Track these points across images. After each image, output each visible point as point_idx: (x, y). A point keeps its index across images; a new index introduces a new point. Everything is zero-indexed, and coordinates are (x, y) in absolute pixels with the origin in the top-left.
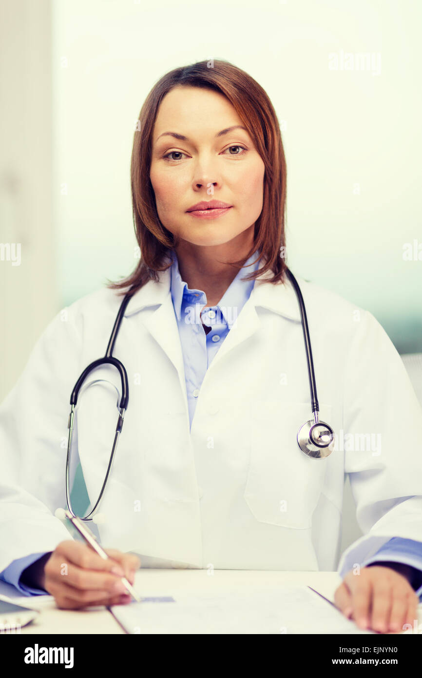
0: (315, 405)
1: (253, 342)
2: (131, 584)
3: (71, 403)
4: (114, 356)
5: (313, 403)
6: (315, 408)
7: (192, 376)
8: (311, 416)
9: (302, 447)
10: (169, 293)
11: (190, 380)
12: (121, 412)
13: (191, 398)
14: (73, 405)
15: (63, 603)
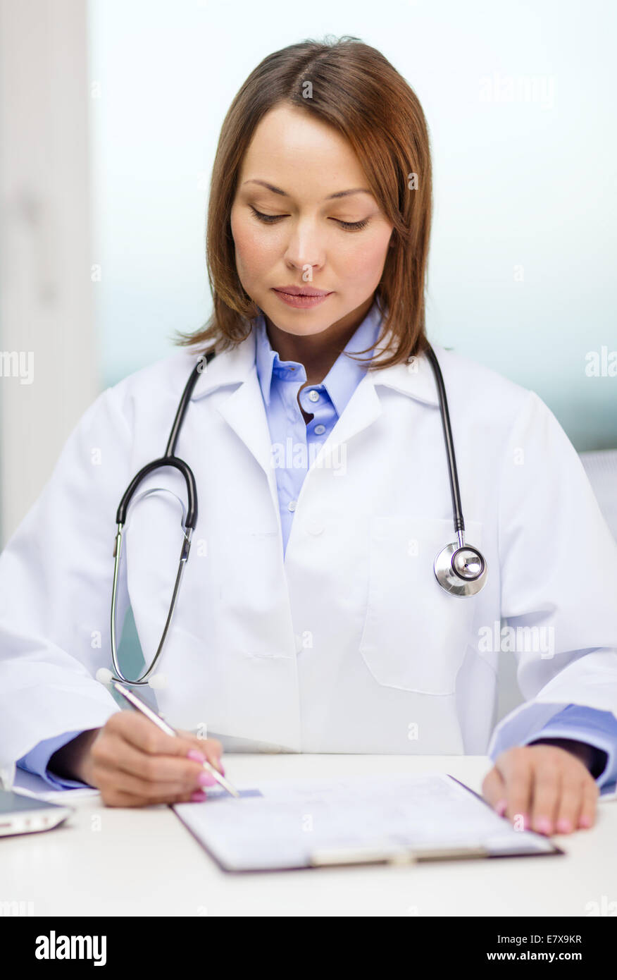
0: (459, 522)
1: (371, 435)
2: (223, 774)
3: (118, 522)
4: (177, 455)
5: (456, 520)
6: (459, 525)
7: (287, 483)
8: (453, 537)
9: (442, 581)
10: (253, 367)
11: (284, 488)
12: (187, 533)
13: (286, 513)
14: (121, 524)
15: (112, 798)
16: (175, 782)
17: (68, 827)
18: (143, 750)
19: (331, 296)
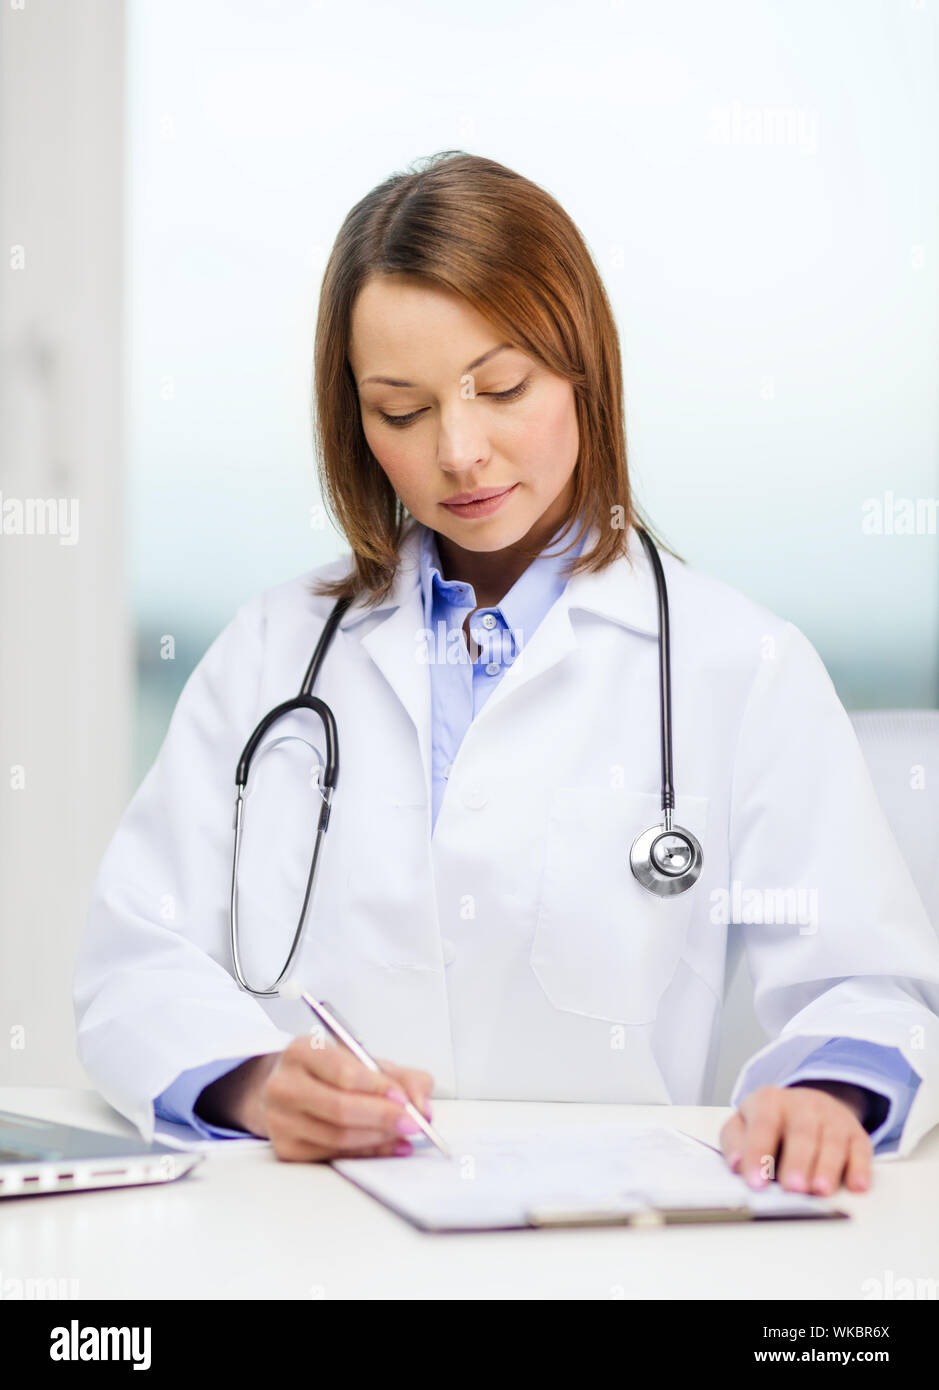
0: (668, 796)
1: (558, 677)
2: (428, 1120)
3: (238, 782)
4: (315, 694)
5: (664, 793)
6: (668, 802)
7: (445, 741)
10: (416, 587)
11: (441, 748)
13: (438, 779)
14: (242, 786)
15: (287, 1149)
16: (369, 1129)
17: (195, 1179)
18: (333, 1085)
19: (517, 490)
